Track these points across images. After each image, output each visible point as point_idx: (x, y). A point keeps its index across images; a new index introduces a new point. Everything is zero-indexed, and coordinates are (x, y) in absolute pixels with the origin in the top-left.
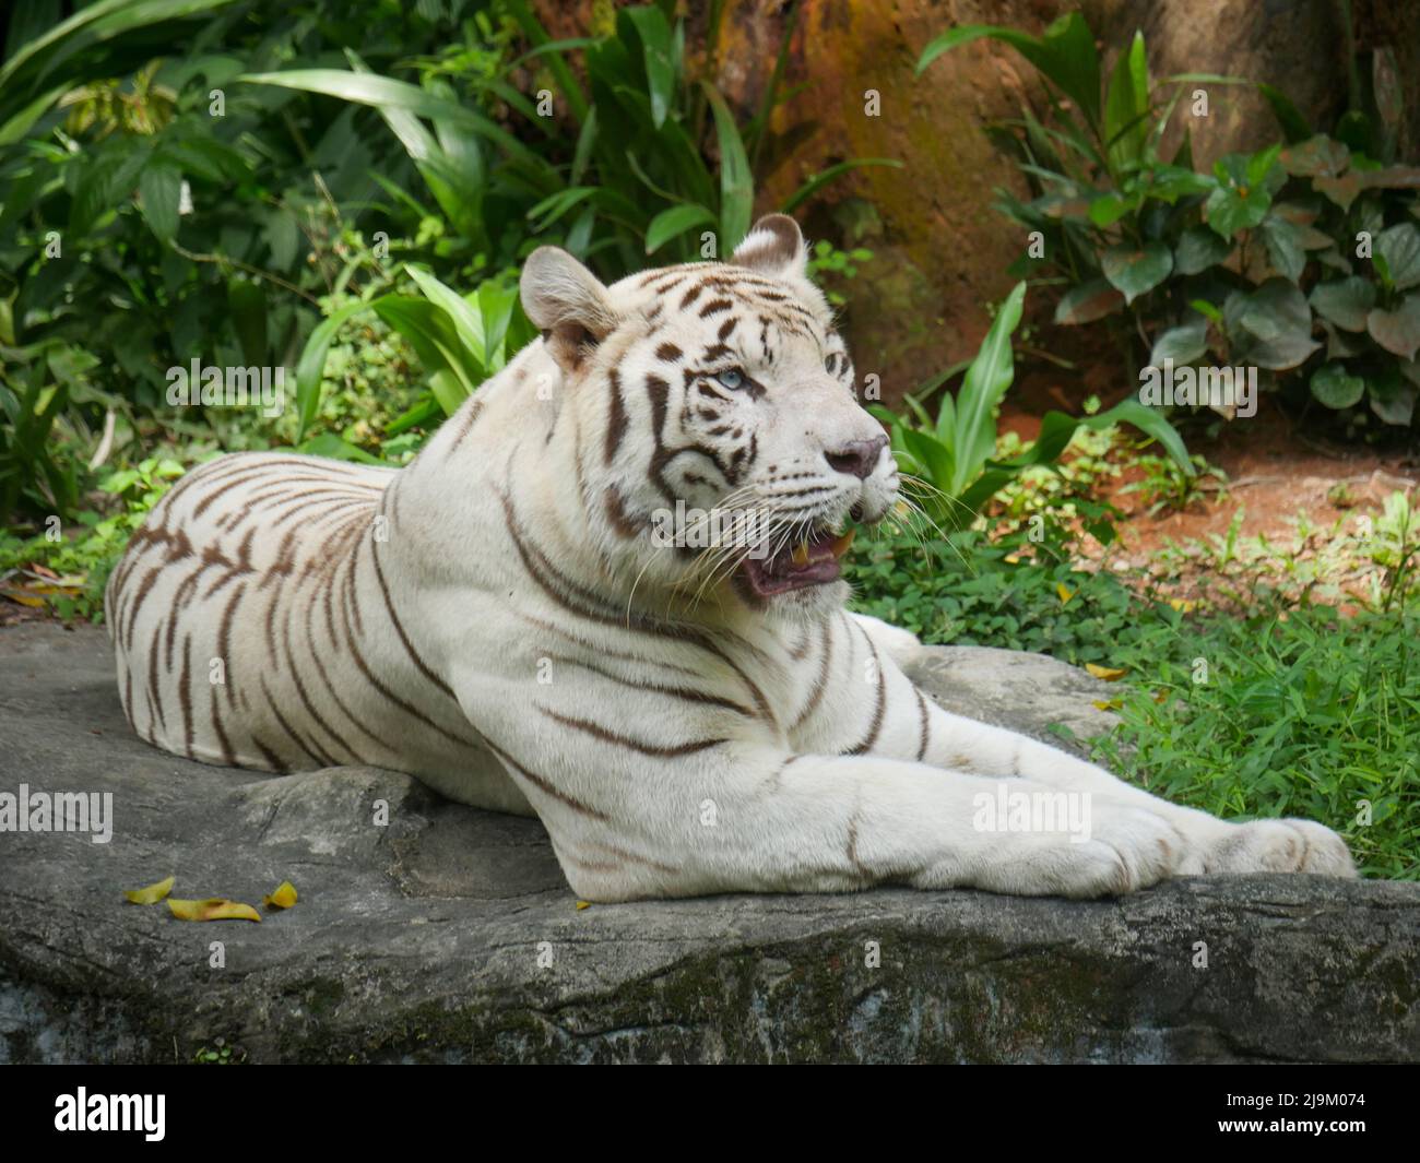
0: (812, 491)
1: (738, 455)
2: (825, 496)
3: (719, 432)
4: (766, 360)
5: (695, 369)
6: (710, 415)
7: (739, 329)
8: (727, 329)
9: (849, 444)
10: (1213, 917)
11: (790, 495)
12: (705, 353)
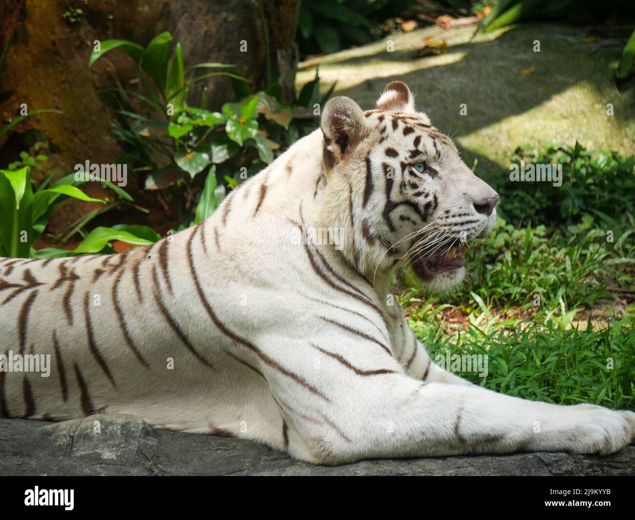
0: (467, 222)
1: (428, 206)
2: (474, 225)
3: (418, 194)
4: (437, 158)
5: (406, 162)
6: (414, 186)
7: (423, 140)
8: (417, 141)
9: (486, 199)
10: (591, 470)
11: (456, 224)
12: (409, 154)
